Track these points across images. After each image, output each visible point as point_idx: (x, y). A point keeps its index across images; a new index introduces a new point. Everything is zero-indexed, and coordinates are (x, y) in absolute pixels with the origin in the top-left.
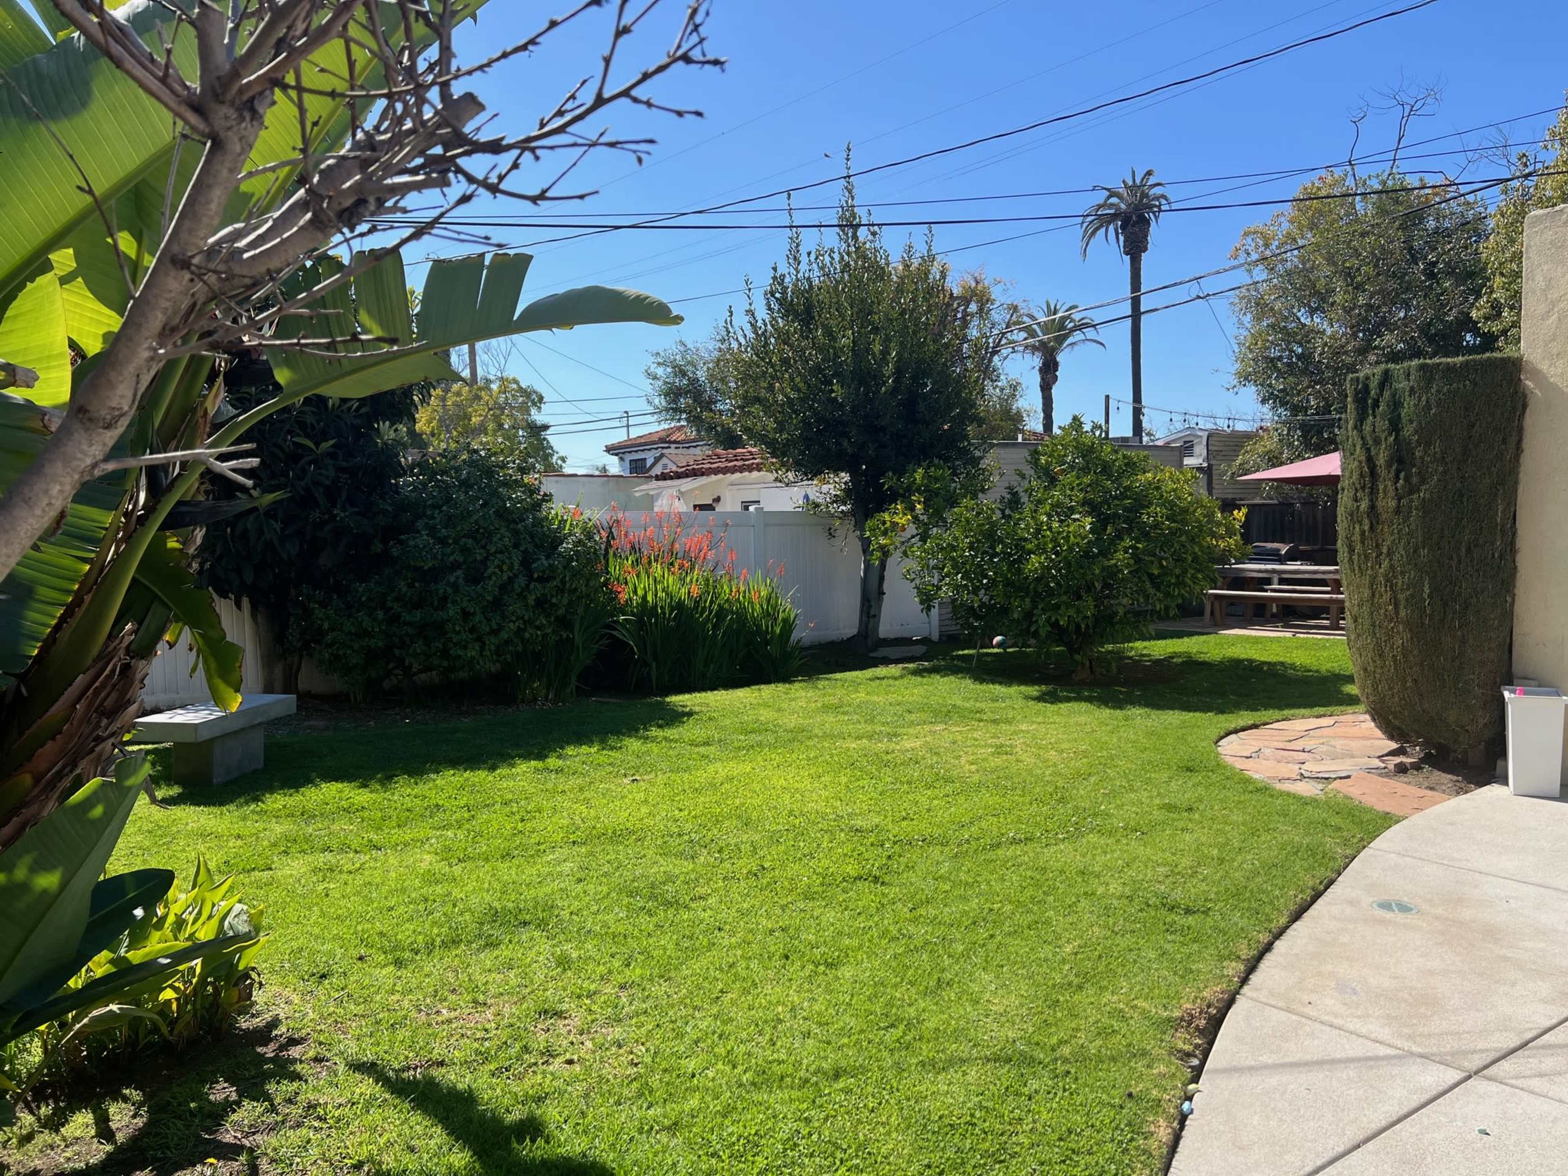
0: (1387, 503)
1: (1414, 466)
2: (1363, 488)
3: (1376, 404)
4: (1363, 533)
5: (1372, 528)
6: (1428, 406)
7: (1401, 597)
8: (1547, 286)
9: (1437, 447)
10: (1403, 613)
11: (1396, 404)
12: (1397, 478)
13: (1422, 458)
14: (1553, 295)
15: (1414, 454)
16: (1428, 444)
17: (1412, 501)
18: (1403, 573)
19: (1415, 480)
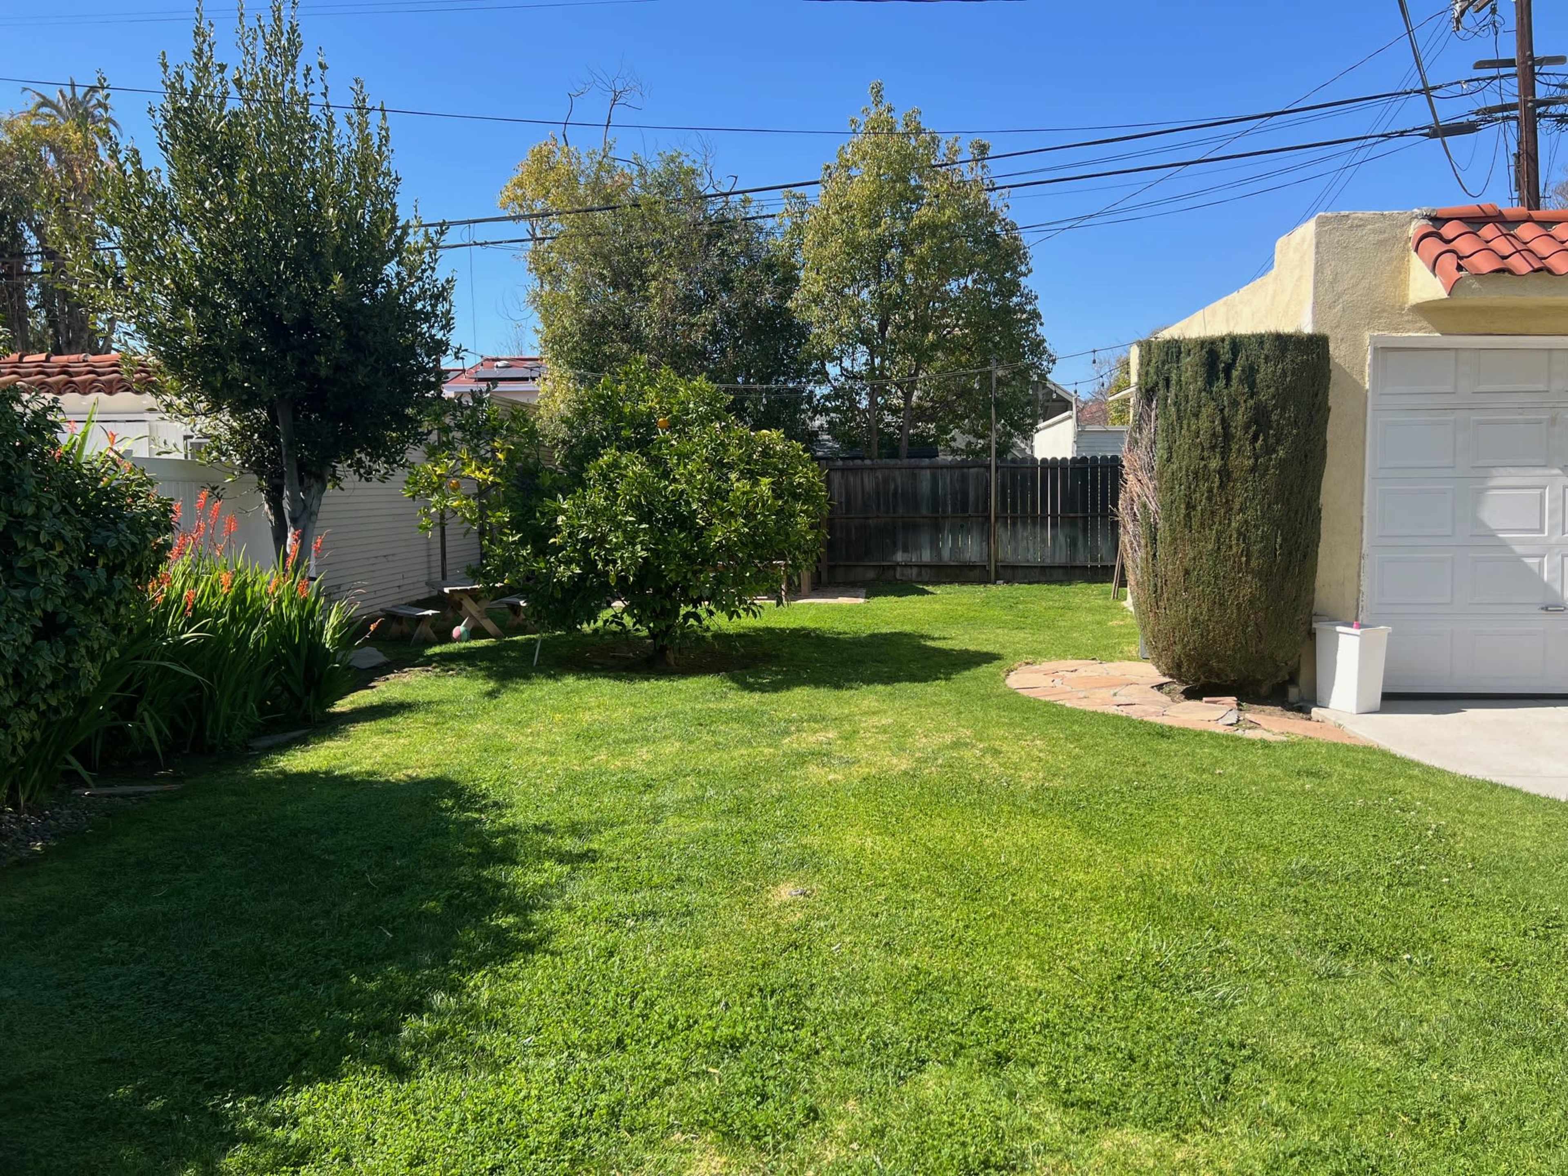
0: (1241, 461)
1: (1271, 428)
2: (1213, 448)
3: (1228, 370)
4: (1210, 490)
5: (1222, 486)
6: (1284, 373)
7: (1256, 548)
8: (1334, 279)
9: (1290, 413)
10: (1254, 563)
11: (1251, 372)
12: (1255, 438)
13: (1278, 421)
14: (1339, 288)
15: (1269, 417)
16: (1284, 409)
17: (1271, 459)
18: (1256, 527)
19: (1271, 441)
